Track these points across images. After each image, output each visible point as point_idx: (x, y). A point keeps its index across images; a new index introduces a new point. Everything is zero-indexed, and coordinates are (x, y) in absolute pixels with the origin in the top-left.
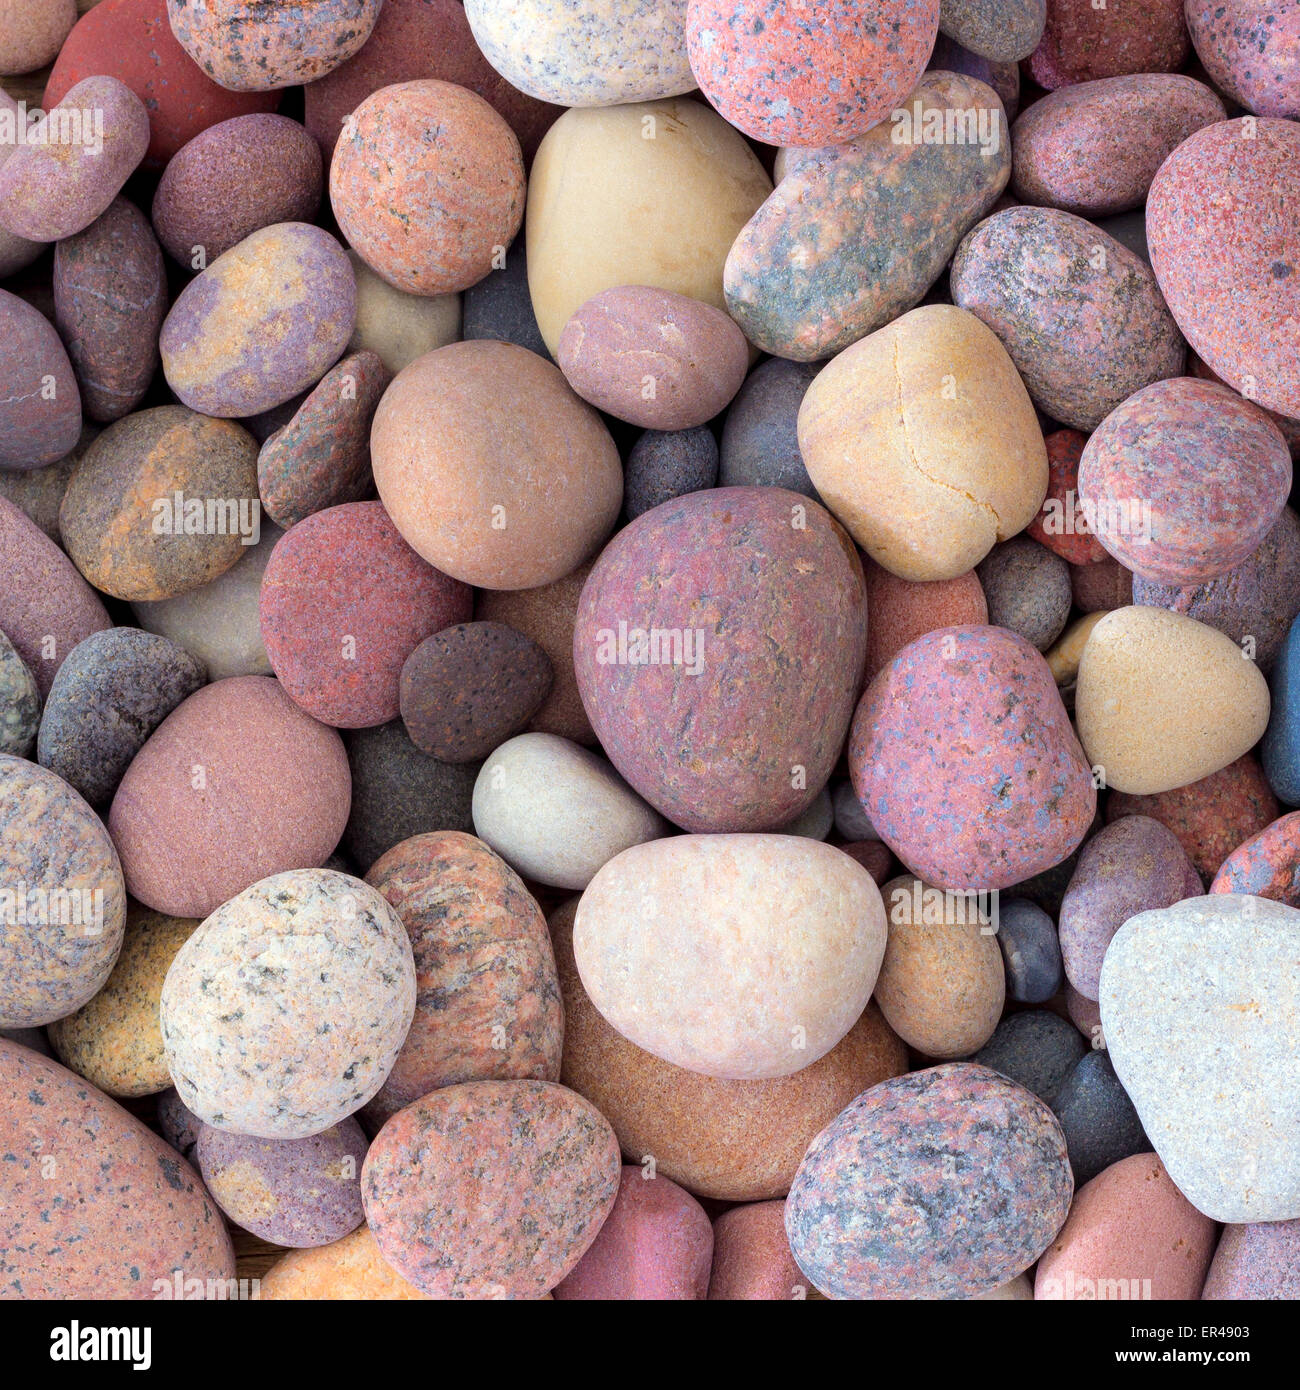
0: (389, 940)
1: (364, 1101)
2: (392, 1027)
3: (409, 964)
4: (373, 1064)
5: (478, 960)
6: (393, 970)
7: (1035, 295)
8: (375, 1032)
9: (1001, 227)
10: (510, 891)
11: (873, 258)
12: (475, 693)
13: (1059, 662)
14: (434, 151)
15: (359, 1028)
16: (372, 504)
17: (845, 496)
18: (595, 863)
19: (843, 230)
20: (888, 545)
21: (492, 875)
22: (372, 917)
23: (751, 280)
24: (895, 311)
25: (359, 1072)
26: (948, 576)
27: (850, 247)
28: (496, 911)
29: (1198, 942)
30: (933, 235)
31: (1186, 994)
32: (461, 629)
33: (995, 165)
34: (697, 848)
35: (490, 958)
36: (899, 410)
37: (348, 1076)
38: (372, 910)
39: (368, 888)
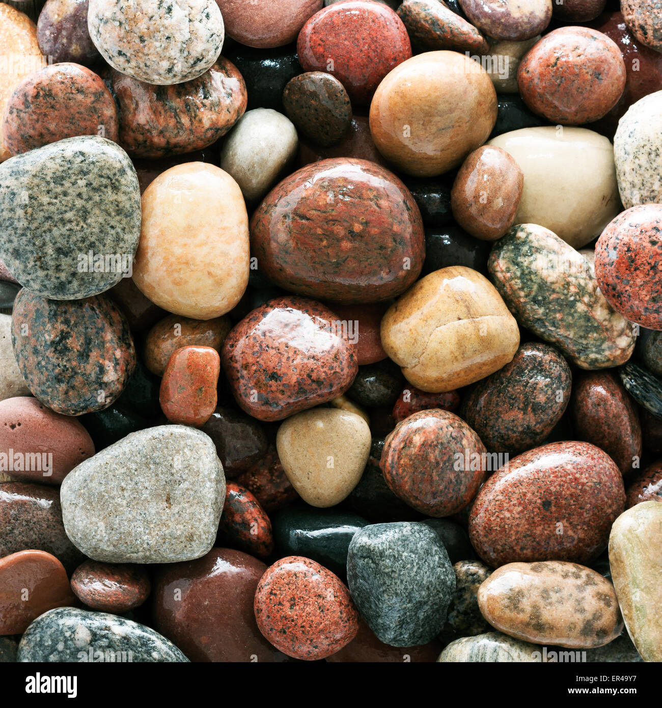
0: (190, 70)
1: (109, 61)
2: (146, 73)
3: (177, 81)
4: (126, 65)
5: (182, 115)
6: (174, 73)
7: (526, 386)
8: (142, 65)
9: (561, 367)
10: (218, 130)
11: (540, 298)
12: (316, 110)
13: (340, 401)
14: (589, 77)
15: (144, 57)
16: (410, 53)
17: (423, 291)
18: (232, 172)
19: (552, 283)
20: (398, 313)
21: (224, 118)
22: (201, 61)
23: (527, 237)
24: (514, 310)
25: (122, 59)
26: (383, 343)
27: (543, 286)
28: (207, 123)
29: (200, 477)
30: (553, 329)
31: (174, 471)
32: (348, 102)
33: (589, 361)
34: (241, 223)
35: (183, 121)
36: (465, 318)
37: (120, 53)
38: (204, 60)
39: (215, 59)
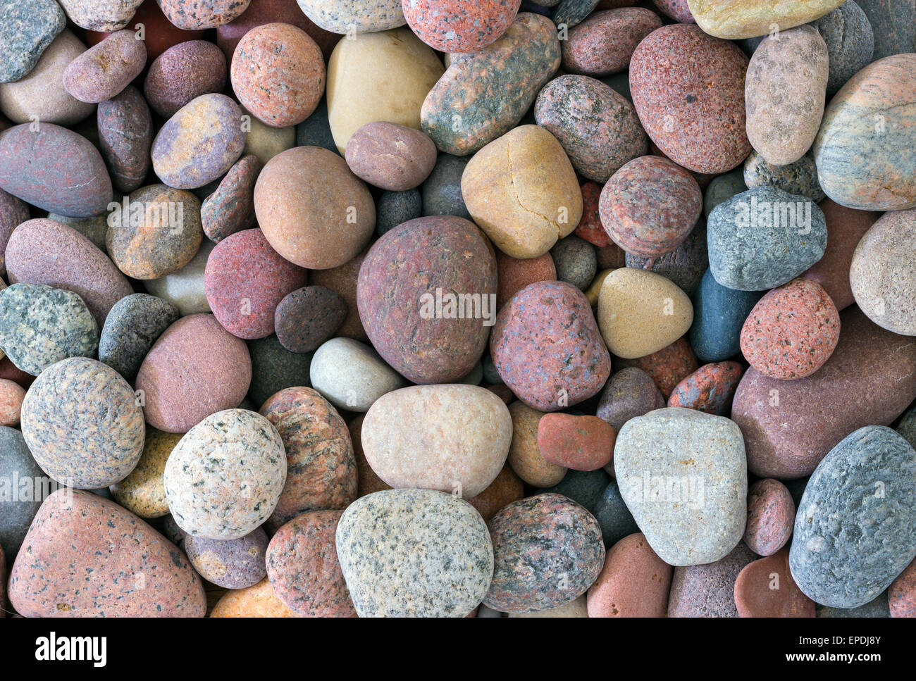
0: (273, 442)
1: (264, 520)
2: (276, 484)
3: (283, 453)
4: (268, 503)
5: (316, 450)
6: (275, 457)
7: (577, 119)
8: (268, 487)
9: (558, 85)
10: (330, 415)
11: (492, 105)
12: (311, 320)
13: (591, 297)
14: (280, 58)
15: (260, 486)
16: (255, 230)
17: (485, 218)
18: (371, 401)
19: (477, 92)
20: (506, 242)
21: (320, 409)
22: (264, 431)
23: (433, 117)
24: (504, 131)
25: (262, 507)
26: (536, 256)
27: (480, 101)
28: (324, 425)
29: (664, 432)
30: (521, 93)
31: (658, 457)
32: (304, 290)
33: (552, 58)
34: (419, 392)
35: (322, 448)
36: (511, 177)
37: (257, 509)
38: (264, 428)
39: (261, 417)
